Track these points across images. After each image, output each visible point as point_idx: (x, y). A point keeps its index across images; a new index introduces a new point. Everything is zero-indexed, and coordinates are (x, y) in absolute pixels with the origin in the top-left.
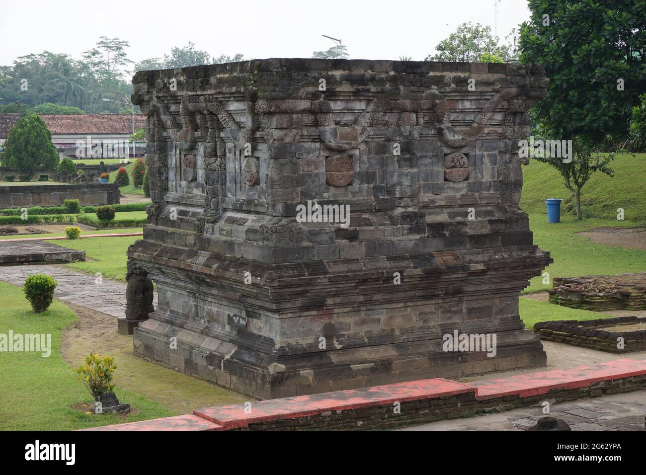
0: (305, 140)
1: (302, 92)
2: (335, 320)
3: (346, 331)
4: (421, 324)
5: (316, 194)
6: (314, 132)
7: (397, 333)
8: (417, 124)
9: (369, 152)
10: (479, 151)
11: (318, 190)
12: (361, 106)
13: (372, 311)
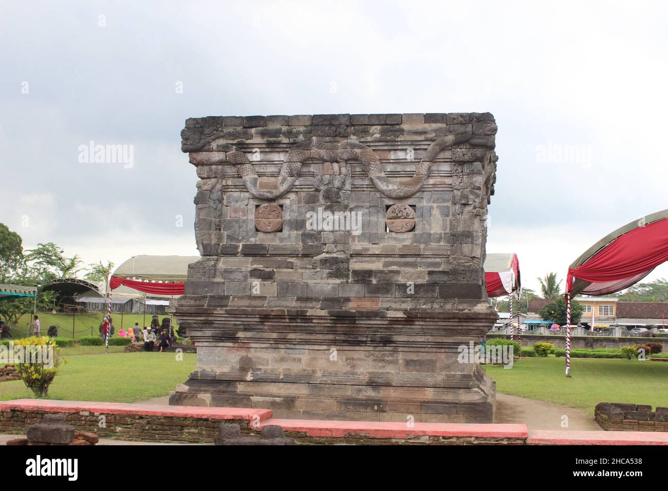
0: (232, 190)
1: (214, 145)
2: (252, 354)
3: (263, 365)
4: (348, 369)
5: (243, 238)
6: (238, 182)
7: (319, 374)
8: (340, 174)
9: (299, 202)
10: (427, 203)
11: (245, 234)
12: (279, 157)
13: (292, 351)
